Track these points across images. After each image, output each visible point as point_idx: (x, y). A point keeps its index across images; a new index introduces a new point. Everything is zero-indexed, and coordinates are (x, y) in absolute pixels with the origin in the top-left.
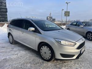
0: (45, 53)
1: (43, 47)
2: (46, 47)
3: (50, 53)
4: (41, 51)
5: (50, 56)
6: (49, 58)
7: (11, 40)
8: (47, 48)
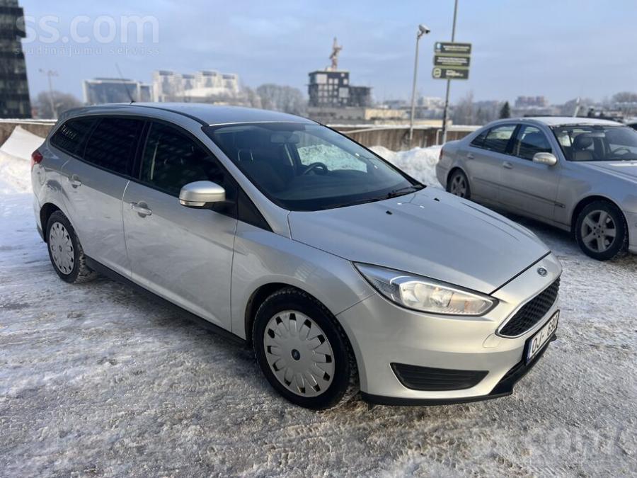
0: (296, 355)
1: (284, 315)
2: (301, 317)
3: (328, 359)
4: (267, 340)
5: (326, 377)
6: (317, 388)
7: (66, 259)
8: (308, 323)
